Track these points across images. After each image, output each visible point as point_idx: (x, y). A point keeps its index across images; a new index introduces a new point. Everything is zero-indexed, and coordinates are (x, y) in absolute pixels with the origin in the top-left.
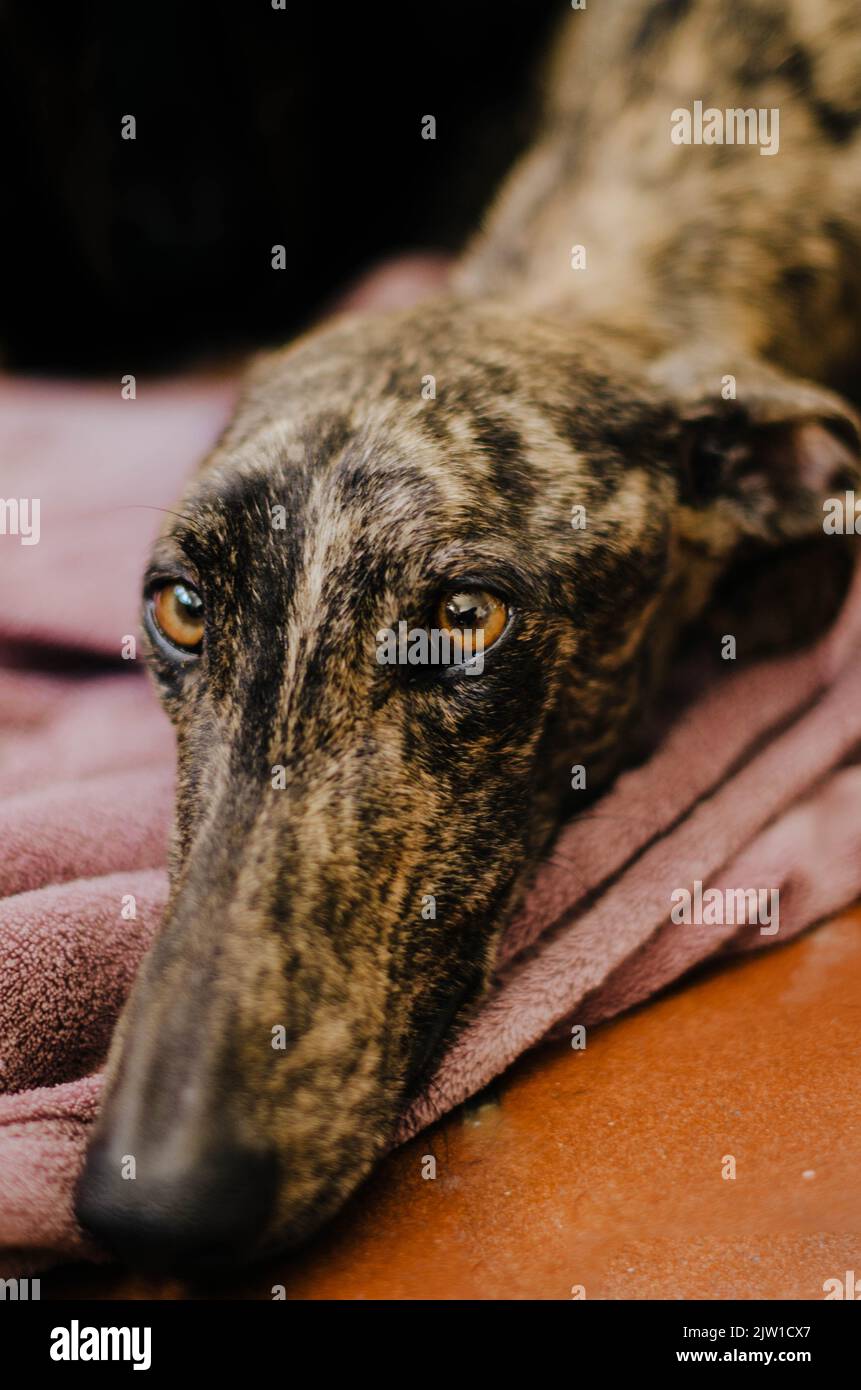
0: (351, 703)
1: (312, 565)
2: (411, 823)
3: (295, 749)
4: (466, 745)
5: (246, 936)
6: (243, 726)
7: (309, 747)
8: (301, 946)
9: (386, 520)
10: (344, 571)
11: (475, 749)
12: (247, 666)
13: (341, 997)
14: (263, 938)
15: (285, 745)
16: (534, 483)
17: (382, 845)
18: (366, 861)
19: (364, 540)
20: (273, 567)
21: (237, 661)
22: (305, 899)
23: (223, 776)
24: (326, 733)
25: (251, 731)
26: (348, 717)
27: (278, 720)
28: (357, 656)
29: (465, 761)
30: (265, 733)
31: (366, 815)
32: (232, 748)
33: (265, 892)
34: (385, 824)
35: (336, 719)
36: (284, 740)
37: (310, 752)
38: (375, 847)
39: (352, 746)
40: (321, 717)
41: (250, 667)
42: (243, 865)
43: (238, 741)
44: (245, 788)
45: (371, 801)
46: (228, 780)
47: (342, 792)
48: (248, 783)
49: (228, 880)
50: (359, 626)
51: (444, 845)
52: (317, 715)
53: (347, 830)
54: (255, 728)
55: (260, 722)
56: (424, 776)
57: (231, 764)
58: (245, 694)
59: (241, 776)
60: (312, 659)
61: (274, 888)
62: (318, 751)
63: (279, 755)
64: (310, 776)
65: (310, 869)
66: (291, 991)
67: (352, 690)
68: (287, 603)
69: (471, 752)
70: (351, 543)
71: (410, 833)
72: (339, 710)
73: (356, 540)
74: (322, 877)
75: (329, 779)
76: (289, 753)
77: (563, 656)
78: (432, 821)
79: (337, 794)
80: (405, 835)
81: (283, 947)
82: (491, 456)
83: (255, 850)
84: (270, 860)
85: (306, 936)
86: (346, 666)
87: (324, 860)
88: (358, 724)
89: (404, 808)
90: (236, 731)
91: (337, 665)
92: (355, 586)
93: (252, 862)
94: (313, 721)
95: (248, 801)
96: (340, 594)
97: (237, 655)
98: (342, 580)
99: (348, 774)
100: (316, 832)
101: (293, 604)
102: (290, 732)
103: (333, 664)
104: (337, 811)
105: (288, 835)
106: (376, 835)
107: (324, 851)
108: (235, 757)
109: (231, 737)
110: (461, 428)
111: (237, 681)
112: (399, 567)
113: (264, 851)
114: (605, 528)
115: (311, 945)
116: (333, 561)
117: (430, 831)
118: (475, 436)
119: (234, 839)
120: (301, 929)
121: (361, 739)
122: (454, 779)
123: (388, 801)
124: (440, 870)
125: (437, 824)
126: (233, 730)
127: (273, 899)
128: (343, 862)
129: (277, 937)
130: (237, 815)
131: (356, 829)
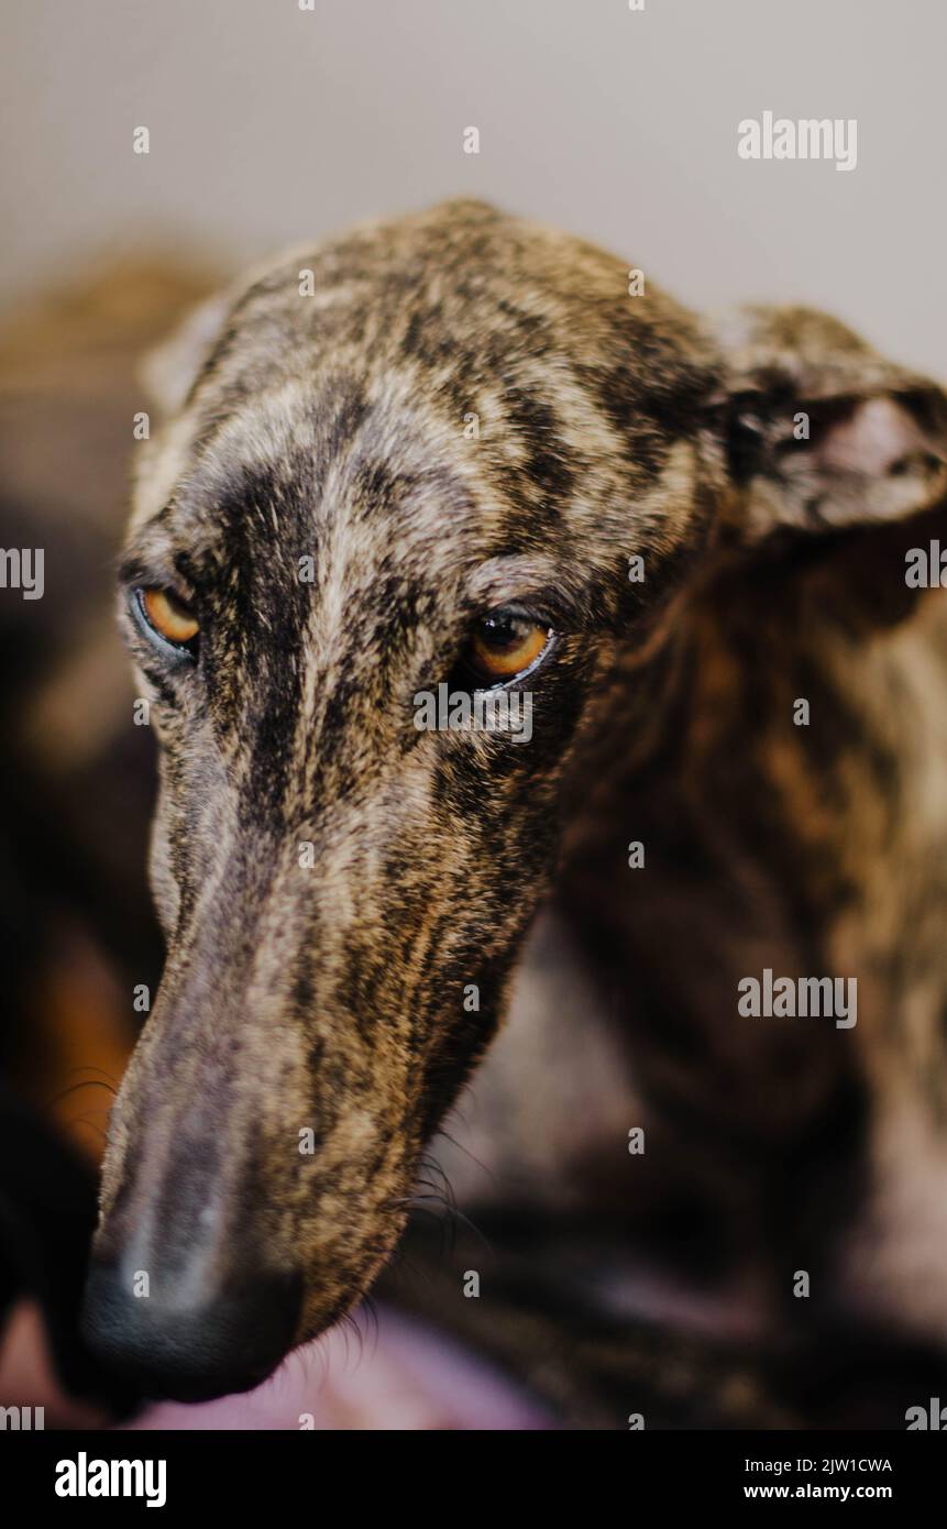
0: (376, 746)
1: (329, 583)
2: (440, 873)
3: (314, 801)
4: (498, 781)
5: (267, 1026)
6: (253, 770)
7: (330, 798)
8: (324, 1030)
9: (414, 537)
10: (368, 595)
11: (507, 784)
12: (256, 701)
13: (366, 1084)
14: (284, 1027)
15: (302, 797)
16: (572, 469)
17: (407, 900)
18: (391, 921)
19: (391, 560)
20: (281, 584)
21: (243, 694)
22: (328, 976)
23: (230, 827)
24: (348, 782)
25: (261, 776)
26: (374, 762)
27: (294, 766)
28: (384, 694)
29: (496, 798)
30: (278, 779)
31: (392, 870)
32: (241, 794)
33: (286, 971)
34: (411, 878)
35: (360, 765)
36: (301, 791)
37: (330, 804)
38: (400, 904)
39: (376, 794)
40: (342, 763)
41: (259, 703)
42: (260, 940)
43: (247, 787)
44: (257, 844)
45: (396, 853)
46: (237, 831)
47: (366, 846)
48: (261, 837)
49: (243, 958)
50: (385, 662)
51: (471, 891)
52: (338, 761)
53: (372, 888)
54: (267, 773)
55: (272, 766)
56: (455, 820)
57: (239, 814)
58: (254, 733)
59: (252, 829)
60: (333, 697)
61: (295, 966)
62: (340, 802)
63: (296, 808)
64: (331, 831)
65: (333, 940)
66: (316, 1085)
67: (377, 732)
68: (301, 627)
69: (502, 787)
70: (375, 561)
71: (438, 884)
72: (363, 755)
73: (381, 559)
74: (347, 947)
75: (352, 833)
76: (308, 806)
77: (601, 669)
78: (461, 868)
79: (360, 849)
80: (433, 886)
81: (305, 1035)
82: (526, 436)
83: (273, 921)
84: (290, 934)
85: (329, 1018)
86: (371, 705)
87: (346, 926)
88: (385, 770)
89: (432, 859)
90: (245, 775)
91: (361, 705)
92: (381, 613)
93: (270, 937)
94: (333, 769)
95: (261, 861)
96: (363, 623)
97: (242, 687)
98: (366, 606)
99: (372, 826)
100: (338, 895)
101: (307, 628)
102: (308, 781)
103: (356, 703)
104: (361, 868)
105: (308, 904)
106: (402, 890)
107: (348, 917)
108: (245, 806)
109: (239, 780)
110: (490, 403)
111: (243, 716)
112: (432, 594)
113: (283, 923)
114: (651, 523)
115: (335, 1028)
116: (354, 583)
117: (457, 879)
118: (507, 414)
119: (247, 908)
120: (324, 1011)
121: (387, 786)
122: (484, 820)
123: (416, 853)
124: (464, 919)
125: (466, 871)
126: (242, 773)
127: (295, 981)
128: (368, 926)
129: (299, 1024)
130: (249, 876)
131: (380, 887)
